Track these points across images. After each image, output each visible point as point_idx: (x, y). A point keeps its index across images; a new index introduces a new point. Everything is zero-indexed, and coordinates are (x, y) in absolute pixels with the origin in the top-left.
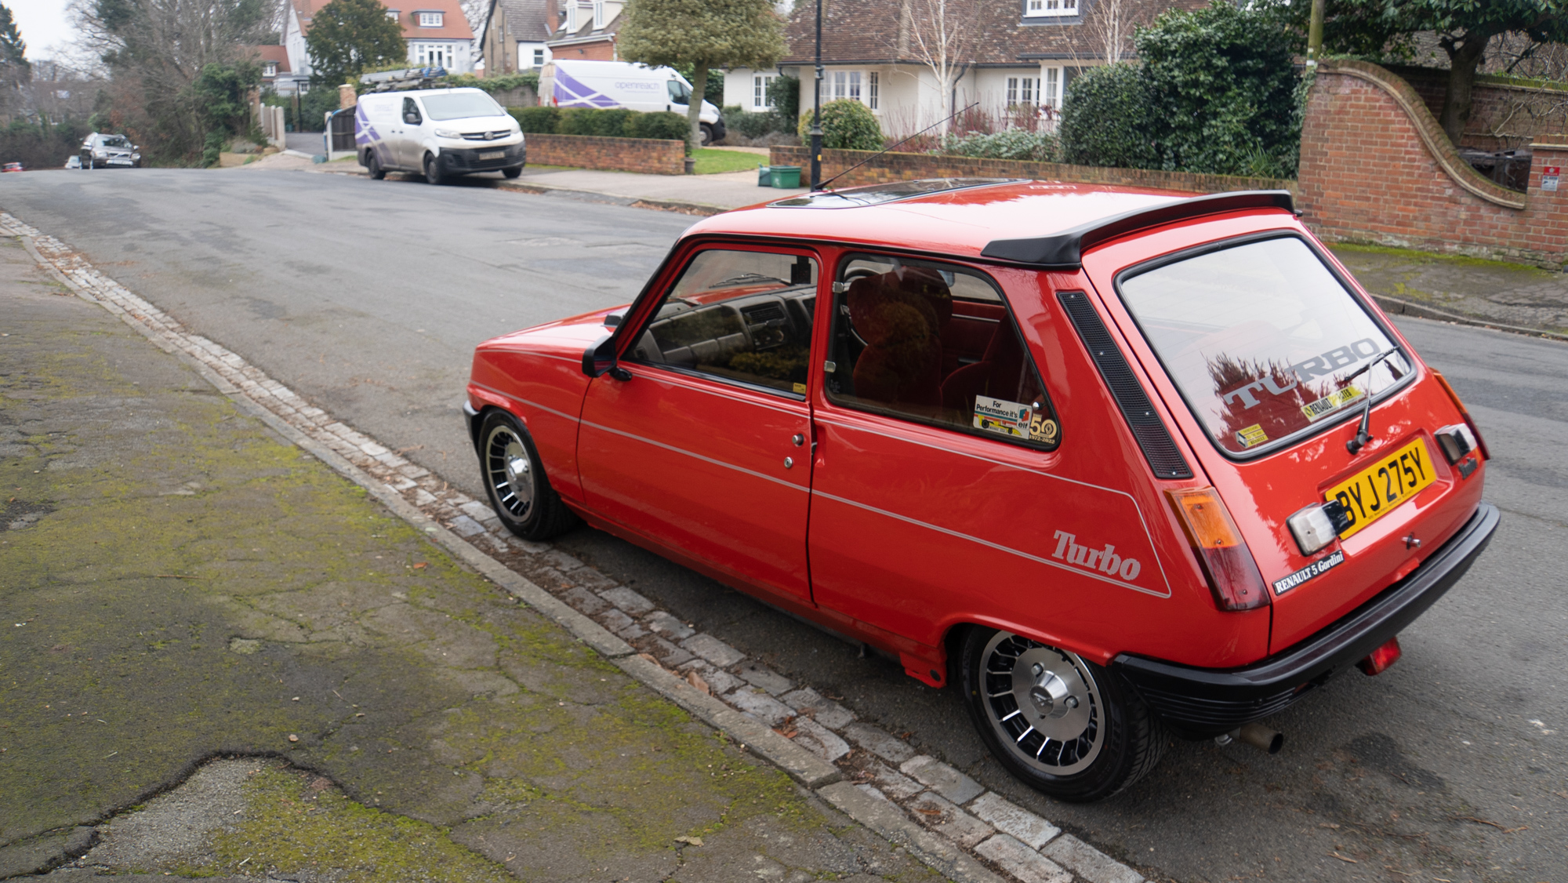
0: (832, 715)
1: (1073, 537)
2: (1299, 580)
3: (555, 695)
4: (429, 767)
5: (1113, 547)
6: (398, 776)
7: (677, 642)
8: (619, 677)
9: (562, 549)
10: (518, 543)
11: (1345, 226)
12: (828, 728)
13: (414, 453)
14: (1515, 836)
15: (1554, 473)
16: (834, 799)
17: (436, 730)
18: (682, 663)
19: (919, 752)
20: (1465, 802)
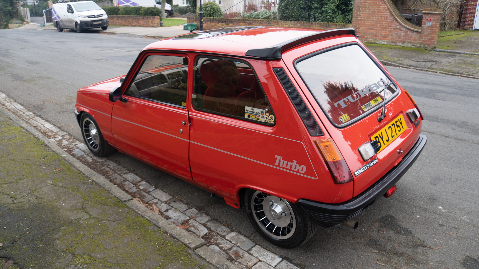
0: (202, 218)
1: (282, 158)
2: (363, 170)
3: (102, 218)
4: (53, 252)
5: (296, 161)
6: (40, 257)
7: (148, 193)
8: (126, 209)
9: (111, 160)
10: (95, 158)
11: (367, 38)
12: (200, 223)
13: (62, 127)
14: (436, 251)
15: (437, 118)
16: (201, 253)
17: (57, 236)
18: (150, 201)
19: (232, 231)
20: (419, 239)
